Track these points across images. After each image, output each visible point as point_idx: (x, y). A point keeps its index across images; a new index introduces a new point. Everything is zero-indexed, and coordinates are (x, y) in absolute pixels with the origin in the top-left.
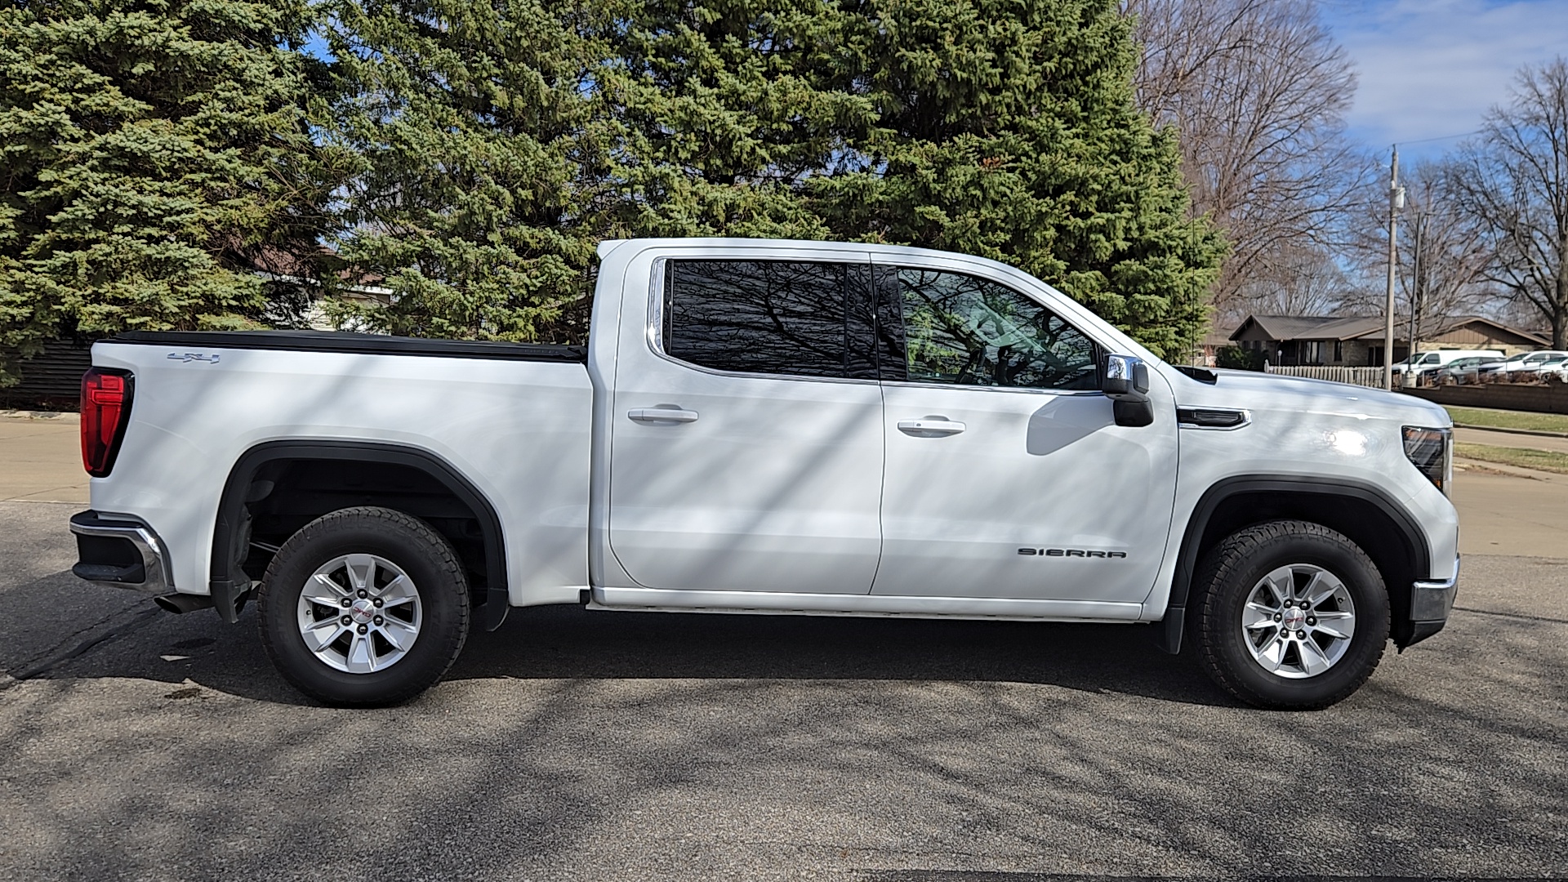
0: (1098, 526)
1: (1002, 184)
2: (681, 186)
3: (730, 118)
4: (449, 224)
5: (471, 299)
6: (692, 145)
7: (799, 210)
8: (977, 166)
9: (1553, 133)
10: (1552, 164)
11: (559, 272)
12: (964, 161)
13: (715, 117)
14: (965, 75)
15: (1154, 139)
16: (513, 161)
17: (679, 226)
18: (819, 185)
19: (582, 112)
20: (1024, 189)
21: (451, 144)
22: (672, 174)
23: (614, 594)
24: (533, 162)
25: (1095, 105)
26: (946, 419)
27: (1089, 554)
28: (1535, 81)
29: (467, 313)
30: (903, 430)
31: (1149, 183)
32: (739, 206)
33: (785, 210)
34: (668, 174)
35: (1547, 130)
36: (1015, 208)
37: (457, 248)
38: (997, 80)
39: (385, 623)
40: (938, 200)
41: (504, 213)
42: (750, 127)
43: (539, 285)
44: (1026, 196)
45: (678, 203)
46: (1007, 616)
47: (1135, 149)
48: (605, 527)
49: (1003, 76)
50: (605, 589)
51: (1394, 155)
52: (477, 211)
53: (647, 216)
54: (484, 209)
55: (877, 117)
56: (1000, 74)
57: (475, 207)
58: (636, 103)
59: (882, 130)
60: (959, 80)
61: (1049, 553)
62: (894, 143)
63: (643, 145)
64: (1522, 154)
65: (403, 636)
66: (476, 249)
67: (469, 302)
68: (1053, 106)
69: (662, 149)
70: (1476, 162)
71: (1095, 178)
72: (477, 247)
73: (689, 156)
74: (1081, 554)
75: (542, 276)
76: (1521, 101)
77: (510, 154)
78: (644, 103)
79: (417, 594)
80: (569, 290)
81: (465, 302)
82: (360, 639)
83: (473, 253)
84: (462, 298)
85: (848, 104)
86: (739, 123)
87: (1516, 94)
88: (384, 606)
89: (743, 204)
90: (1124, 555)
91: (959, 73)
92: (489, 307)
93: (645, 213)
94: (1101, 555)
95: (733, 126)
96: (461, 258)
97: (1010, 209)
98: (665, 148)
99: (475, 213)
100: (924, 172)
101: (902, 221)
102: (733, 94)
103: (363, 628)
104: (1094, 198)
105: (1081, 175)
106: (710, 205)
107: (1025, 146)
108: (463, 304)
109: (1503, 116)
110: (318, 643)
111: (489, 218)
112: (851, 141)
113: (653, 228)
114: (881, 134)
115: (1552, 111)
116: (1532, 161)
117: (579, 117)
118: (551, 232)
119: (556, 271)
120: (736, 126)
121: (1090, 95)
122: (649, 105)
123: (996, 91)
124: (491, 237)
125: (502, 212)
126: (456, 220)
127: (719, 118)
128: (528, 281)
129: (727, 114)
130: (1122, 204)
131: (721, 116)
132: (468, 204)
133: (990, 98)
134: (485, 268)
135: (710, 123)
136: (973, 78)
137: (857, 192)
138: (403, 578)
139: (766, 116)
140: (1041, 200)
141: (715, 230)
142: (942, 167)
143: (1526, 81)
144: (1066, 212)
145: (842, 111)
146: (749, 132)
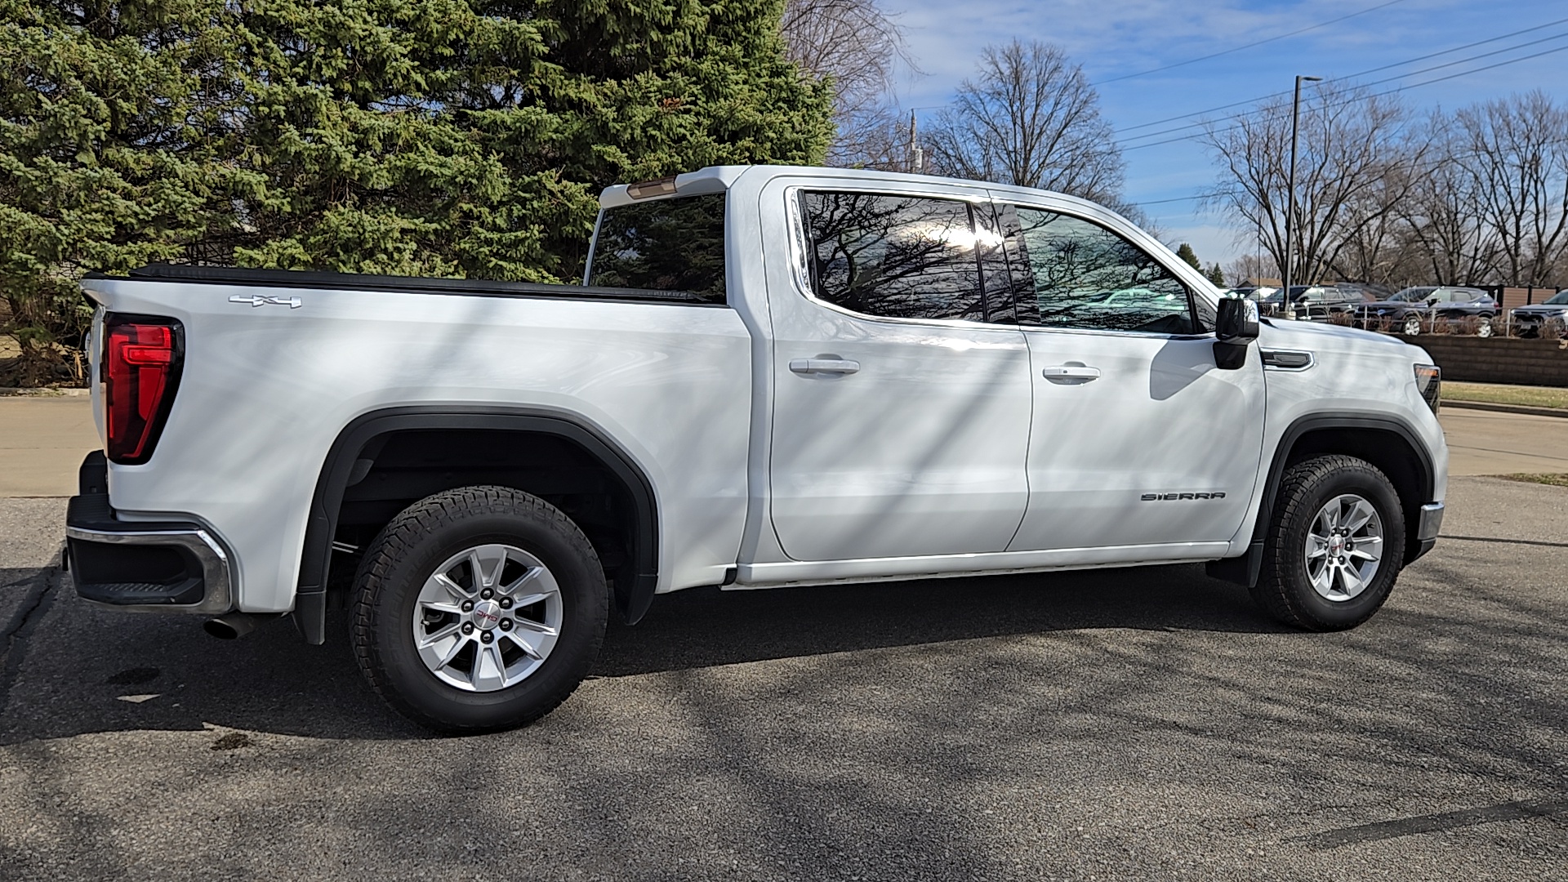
0: (1199, 470)
1: (681, 126)
2: (328, 109)
3: (384, 34)
4: (27, 137)
5: (66, 232)
6: (339, 61)
7: (467, 142)
8: (656, 106)
9: (1012, 106)
10: (1011, 134)
11: (179, 199)
12: (645, 100)
13: (367, 33)
14: (638, 10)
15: (815, 89)
16: (116, 68)
17: (334, 153)
18: (484, 117)
19: (199, 15)
20: (705, 133)
21: (28, 40)
22: (321, 95)
23: (763, 571)
24: (142, 71)
25: (755, 51)
26: (1083, 365)
27: (1198, 496)
28: (997, 59)
29: (60, 248)
30: (1048, 377)
31: (818, 131)
32: (399, 136)
33: (452, 142)
34: (317, 95)
35: (1007, 105)
36: (695, 152)
37: (44, 170)
38: (669, 18)
39: (515, 626)
40: (614, 140)
41: (102, 130)
42: (405, 47)
43: (153, 214)
44: (707, 140)
45: (328, 128)
46: (1115, 563)
47: (800, 97)
48: (767, 496)
49: (677, 14)
50: (753, 565)
51: (913, 118)
52: (67, 125)
53: (289, 139)
54: (76, 123)
55: (546, 50)
56: (673, 12)
57: (65, 118)
58: (266, 10)
59: (547, 64)
60: (632, 14)
61: (1166, 498)
62: (562, 77)
63: (279, 58)
64: (988, 124)
65: (537, 641)
66: (70, 172)
67: (64, 235)
68: (718, 49)
69: (301, 65)
70: (952, 129)
71: (770, 125)
72: (72, 169)
73: (335, 75)
74: (1190, 497)
75: (156, 203)
76: (986, 77)
77: (113, 60)
78: (277, 11)
79: (558, 589)
80: (193, 220)
81: (58, 235)
82: (485, 649)
83: (65, 177)
84: (54, 230)
85: (516, 32)
86: (392, 41)
87: (982, 71)
88: (514, 607)
89: (404, 134)
90: (1223, 495)
91: (632, 8)
92: (90, 242)
93: (288, 134)
94: (1206, 496)
95: (388, 44)
96: (50, 182)
97: (690, 152)
98: (305, 63)
99: (65, 128)
100: (604, 110)
101: (573, 160)
102: (385, 9)
103: (488, 635)
104: (768, 145)
105: (758, 122)
106: (365, 132)
107: (694, 90)
108: (55, 237)
109: (972, 90)
110: (439, 659)
111: (83, 135)
112: (515, 73)
113: (296, 152)
114: (546, 68)
115: (1011, 87)
116: (996, 130)
117: (195, 21)
118: (164, 156)
119: (176, 197)
120: (392, 44)
121: (751, 41)
122: (284, 13)
123: (666, 30)
124: (81, 158)
125: (100, 128)
126: (37, 133)
127: (371, 34)
128: (137, 209)
129: (381, 29)
130: (795, 152)
131: (374, 32)
132: (55, 116)
133: (660, 36)
134: (82, 194)
135: (361, 39)
136: (646, 14)
137: (529, 127)
138: (539, 571)
139: (424, 36)
140: (722, 146)
141: (376, 160)
142: (622, 104)
143: (990, 59)
144: (745, 158)
145: (509, 40)
146: (406, 52)
